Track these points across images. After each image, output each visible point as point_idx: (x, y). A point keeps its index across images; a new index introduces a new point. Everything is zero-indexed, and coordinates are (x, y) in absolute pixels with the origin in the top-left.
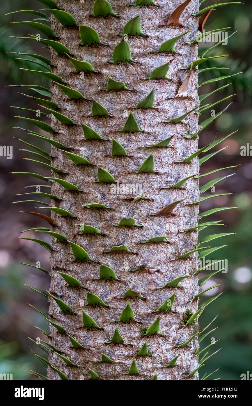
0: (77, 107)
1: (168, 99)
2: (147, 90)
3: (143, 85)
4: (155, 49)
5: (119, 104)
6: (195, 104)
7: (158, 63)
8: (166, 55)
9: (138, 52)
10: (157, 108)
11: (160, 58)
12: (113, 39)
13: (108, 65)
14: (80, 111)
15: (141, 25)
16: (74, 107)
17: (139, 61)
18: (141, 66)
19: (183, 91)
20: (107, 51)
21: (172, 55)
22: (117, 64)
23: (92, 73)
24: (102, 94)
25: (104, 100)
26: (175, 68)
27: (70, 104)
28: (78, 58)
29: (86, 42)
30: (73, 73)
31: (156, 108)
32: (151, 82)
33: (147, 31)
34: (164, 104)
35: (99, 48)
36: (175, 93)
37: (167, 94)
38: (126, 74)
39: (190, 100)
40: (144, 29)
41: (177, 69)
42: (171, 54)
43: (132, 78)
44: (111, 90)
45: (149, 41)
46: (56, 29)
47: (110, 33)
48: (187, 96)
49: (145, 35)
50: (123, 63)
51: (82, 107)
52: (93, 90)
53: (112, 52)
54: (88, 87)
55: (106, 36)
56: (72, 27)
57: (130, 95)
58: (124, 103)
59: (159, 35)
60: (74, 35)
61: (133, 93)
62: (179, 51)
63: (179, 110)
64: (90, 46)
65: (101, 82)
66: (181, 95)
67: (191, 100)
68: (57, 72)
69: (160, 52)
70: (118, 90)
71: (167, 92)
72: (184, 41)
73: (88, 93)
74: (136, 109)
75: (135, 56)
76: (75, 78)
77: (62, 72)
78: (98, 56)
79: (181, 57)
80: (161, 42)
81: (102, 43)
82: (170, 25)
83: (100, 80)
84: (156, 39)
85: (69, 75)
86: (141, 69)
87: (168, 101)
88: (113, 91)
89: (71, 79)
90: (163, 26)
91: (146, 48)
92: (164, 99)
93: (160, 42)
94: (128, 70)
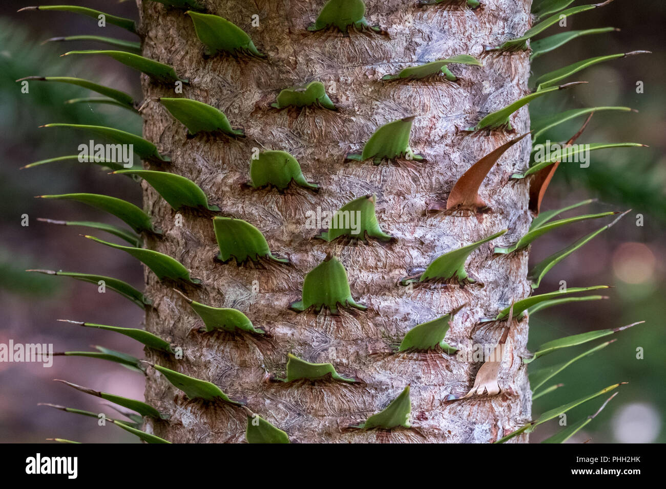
0: (209, 421)
1: (447, 402)
2: (392, 379)
3: (381, 367)
4: (414, 274)
5: (319, 416)
6: (519, 407)
7: (423, 308)
8: (442, 288)
9: (368, 281)
10: (419, 428)
11: (428, 296)
12: (304, 248)
13: (289, 314)
14: (215, 433)
15: (377, 212)
16: (202, 421)
17: (372, 304)
18: (377, 318)
19: (488, 378)
20: (286, 277)
21: (458, 286)
22: (312, 312)
23: (248, 335)
24: (273, 390)
25: (280, 406)
26: (466, 321)
27: (191, 412)
28: (211, 293)
29: (231, 255)
30: (199, 331)
31: (417, 428)
32: (403, 358)
33: (392, 226)
34: (436, 415)
35: (266, 269)
36: (467, 384)
37: (446, 389)
38: (336, 338)
39: (507, 398)
40: (385, 221)
41: (473, 321)
42: (455, 284)
43: (352, 349)
44: (297, 381)
45: (399, 252)
46: (156, 210)
47: (296, 231)
48: (498, 390)
49: (387, 236)
50: (330, 309)
51: (222, 422)
52: (250, 378)
53: (299, 280)
54: (238, 370)
55: (286, 238)
56: (195, 213)
57: (348, 394)
58: (333, 416)
59: (424, 237)
60: (201, 232)
61: (356, 388)
62: (476, 275)
63: (477, 429)
64: (243, 264)
65: (271, 358)
66: (483, 389)
67: (510, 397)
68: (157, 324)
69: (427, 280)
70: (315, 381)
71: (446, 382)
72: (491, 247)
73: (236, 386)
74: (363, 429)
75: (361, 291)
76: (205, 344)
77: (171, 325)
78: (264, 289)
79: (482, 289)
80: (429, 253)
81: (273, 257)
82: (453, 209)
83: (269, 353)
84: (417, 246)
85: (187, 337)
86: (376, 325)
87: (448, 407)
88: (303, 384)
89: (194, 345)
90: (434, 212)
91: (391, 271)
92: (437, 403)
93: (427, 254)
94: (344, 327)
